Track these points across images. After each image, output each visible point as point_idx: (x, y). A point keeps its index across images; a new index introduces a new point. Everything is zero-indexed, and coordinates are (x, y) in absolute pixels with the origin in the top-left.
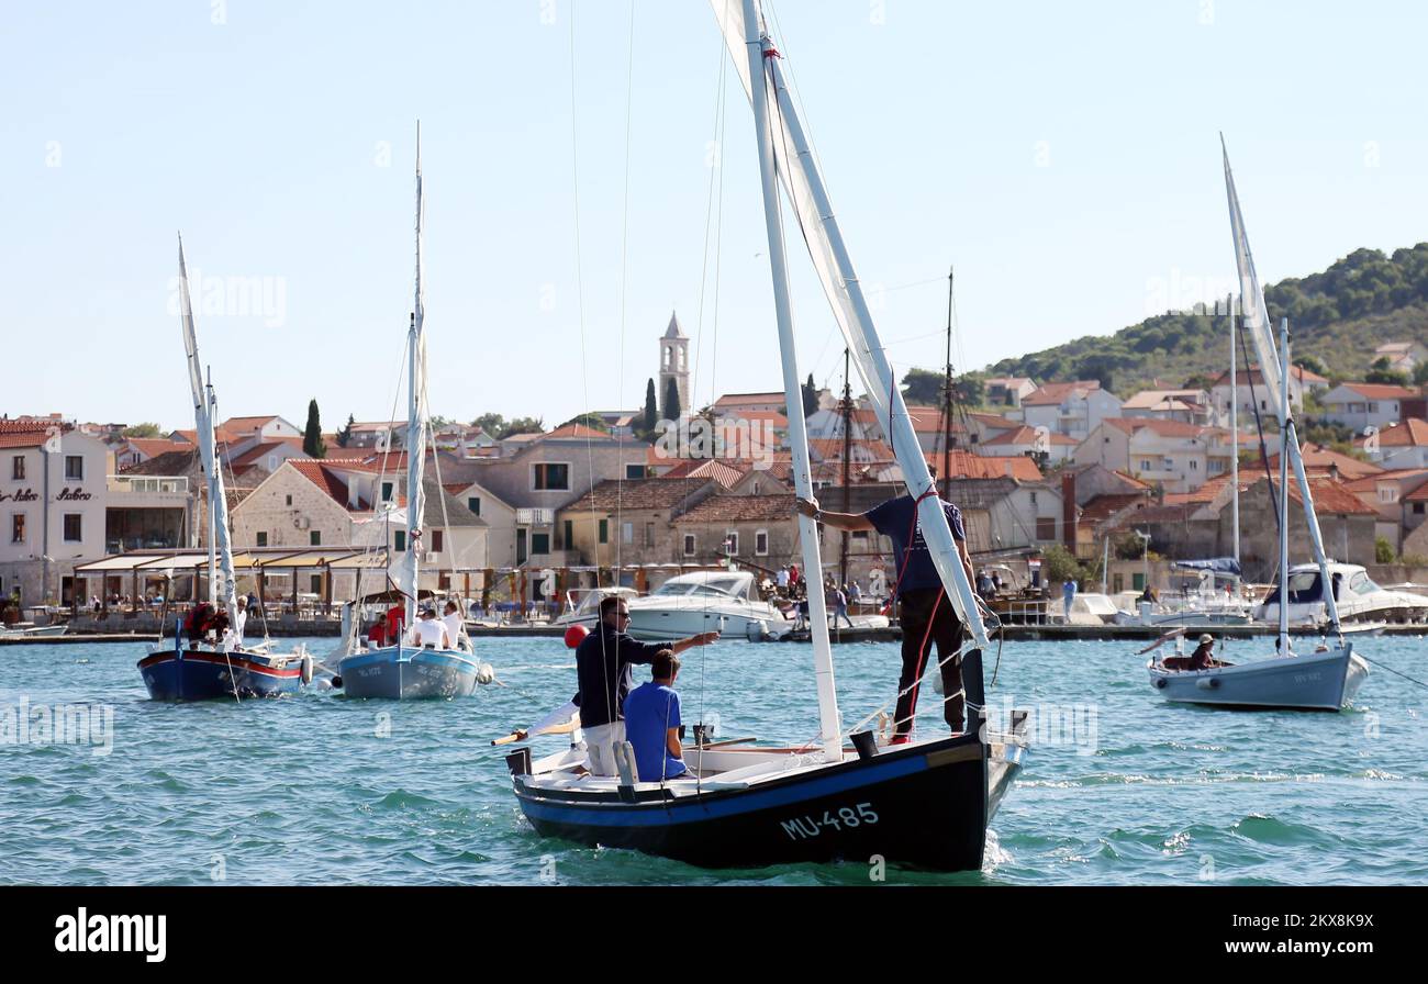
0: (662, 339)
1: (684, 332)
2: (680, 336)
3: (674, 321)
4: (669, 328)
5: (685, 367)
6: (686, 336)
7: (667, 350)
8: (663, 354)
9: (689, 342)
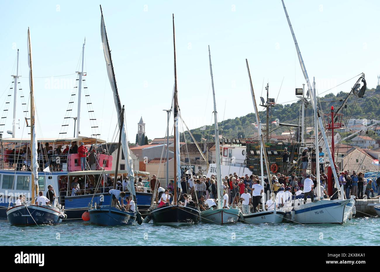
0: (138, 123)
1: (144, 122)
2: (143, 123)
3: (141, 119)
4: (140, 121)
5: (144, 131)
6: (144, 123)
7: (140, 127)
8: (139, 128)
9: (145, 125)
